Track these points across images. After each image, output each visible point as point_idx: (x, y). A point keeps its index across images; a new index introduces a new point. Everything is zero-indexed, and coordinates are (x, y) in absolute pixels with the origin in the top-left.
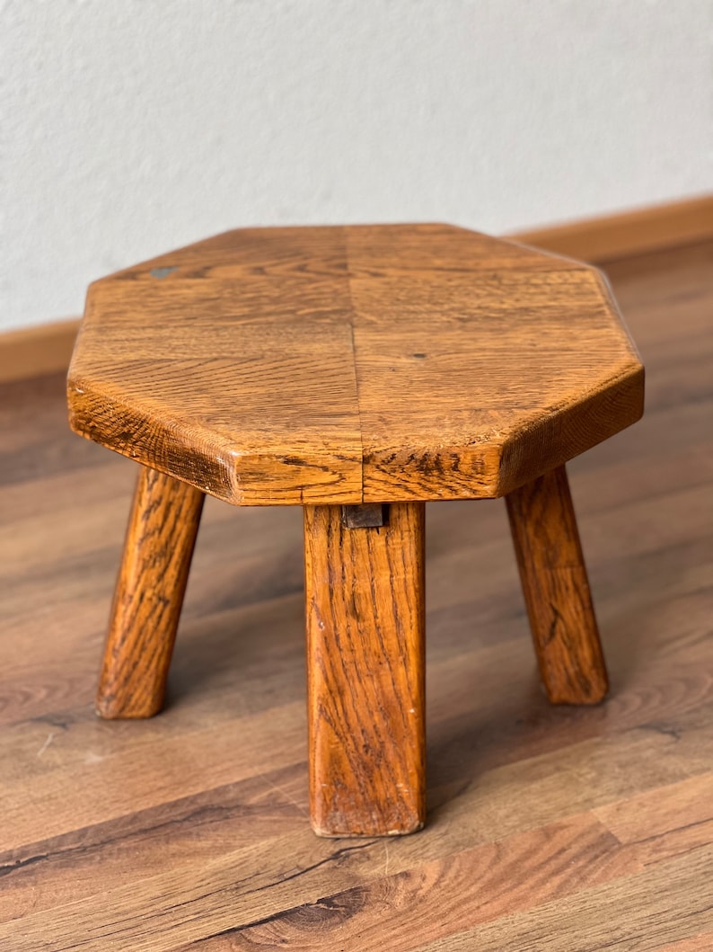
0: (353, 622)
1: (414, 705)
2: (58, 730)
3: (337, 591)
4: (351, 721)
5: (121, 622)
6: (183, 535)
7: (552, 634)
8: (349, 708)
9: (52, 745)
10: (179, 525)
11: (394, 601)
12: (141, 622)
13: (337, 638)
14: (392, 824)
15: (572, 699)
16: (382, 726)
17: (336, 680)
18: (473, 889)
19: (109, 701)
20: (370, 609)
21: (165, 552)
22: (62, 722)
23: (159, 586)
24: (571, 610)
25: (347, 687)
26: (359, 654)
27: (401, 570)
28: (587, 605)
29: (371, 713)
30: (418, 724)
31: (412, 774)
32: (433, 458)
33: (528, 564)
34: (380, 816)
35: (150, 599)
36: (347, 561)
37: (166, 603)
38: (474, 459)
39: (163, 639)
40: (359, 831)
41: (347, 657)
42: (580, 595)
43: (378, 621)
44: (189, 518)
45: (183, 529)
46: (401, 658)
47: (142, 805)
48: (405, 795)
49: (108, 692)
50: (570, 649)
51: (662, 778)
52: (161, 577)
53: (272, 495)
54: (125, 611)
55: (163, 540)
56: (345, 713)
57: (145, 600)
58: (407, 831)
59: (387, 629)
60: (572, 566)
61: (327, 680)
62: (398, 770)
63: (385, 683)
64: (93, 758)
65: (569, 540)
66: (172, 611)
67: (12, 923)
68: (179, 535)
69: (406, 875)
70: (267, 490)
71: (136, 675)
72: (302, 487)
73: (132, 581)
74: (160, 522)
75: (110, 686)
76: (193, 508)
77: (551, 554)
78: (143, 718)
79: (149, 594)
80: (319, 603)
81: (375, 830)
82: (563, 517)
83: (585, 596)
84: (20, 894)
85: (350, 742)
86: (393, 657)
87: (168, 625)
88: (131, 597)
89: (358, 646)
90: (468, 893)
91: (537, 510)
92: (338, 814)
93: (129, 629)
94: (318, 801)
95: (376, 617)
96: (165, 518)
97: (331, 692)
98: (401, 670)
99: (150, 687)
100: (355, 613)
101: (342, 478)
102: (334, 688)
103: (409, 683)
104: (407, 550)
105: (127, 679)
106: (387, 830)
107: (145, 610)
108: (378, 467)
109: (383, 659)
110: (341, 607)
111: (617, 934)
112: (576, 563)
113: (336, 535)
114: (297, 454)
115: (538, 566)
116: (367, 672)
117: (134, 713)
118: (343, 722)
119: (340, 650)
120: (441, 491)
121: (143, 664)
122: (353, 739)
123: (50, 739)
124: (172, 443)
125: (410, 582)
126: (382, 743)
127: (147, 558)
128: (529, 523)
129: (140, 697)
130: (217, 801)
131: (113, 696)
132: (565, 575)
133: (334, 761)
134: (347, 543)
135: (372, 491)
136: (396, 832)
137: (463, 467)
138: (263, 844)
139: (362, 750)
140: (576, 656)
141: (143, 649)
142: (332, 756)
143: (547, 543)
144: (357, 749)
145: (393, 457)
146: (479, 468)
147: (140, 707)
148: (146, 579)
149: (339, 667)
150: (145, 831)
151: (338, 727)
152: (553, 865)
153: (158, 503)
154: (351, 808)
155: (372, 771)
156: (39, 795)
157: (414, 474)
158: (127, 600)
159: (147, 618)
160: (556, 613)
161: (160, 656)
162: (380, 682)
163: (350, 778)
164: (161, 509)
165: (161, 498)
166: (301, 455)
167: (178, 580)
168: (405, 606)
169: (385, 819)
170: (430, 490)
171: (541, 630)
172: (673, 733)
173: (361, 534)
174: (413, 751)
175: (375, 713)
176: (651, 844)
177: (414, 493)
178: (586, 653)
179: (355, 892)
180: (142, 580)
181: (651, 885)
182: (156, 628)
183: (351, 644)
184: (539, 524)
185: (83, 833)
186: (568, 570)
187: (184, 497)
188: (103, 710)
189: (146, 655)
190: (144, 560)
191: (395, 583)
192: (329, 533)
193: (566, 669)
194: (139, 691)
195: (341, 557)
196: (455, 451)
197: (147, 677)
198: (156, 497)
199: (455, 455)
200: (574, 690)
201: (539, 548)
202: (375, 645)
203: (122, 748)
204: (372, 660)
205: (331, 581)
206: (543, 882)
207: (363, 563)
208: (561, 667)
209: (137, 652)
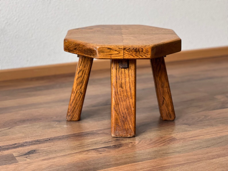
0: (121, 89)
1: (134, 108)
2: (58, 122)
3: (118, 82)
4: (120, 111)
5: (72, 98)
6: (86, 78)
7: (163, 103)
8: (120, 108)
9: (57, 124)
10: (85, 76)
11: (130, 85)
12: (76, 98)
13: (118, 92)
14: (128, 134)
15: (167, 119)
16: (127, 112)
17: (117, 102)
18: (146, 145)
19: (69, 116)
20: (125, 86)
21: (82, 82)
22: (59, 121)
23: (80, 90)
24: (167, 98)
25: (119, 103)
26: (122, 96)
27: (131, 78)
28: (170, 97)
29: (124, 109)
30: (134, 112)
31: (133, 123)
32: (138, 49)
33: (158, 87)
34: (126, 132)
35: (79, 93)
36: (120, 75)
37: (82, 94)
38: (146, 49)
39: (81, 102)
40: (121, 135)
41: (120, 97)
42: (169, 94)
43: (126, 89)
44: (87, 74)
45: (86, 77)
46: (131, 97)
47: (76, 133)
48: (131, 128)
49: (69, 114)
50: (167, 107)
51: (186, 131)
52: (81, 88)
53: (105, 56)
54: (73, 95)
55: (82, 79)
56: (119, 109)
57: (77, 93)
58: (132, 136)
59: (128, 91)
60: (167, 88)
61: (115, 101)
62: (130, 122)
63: (127, 103)
64: (65, 126)
65: (166, 81)
66: (83, 95)
67: (48, 147)
68: (85, 78)
69: (131, 143)
70: (104, 55)
71: (75, 110)
72: (111, 55)
73: (75, 88)
74: (81, 75)
75: (69, 113)
76: (88, 72)
77: (163, 85)
78: (76, 121)
79: (78, 92)
80: (114, 84)
81: (125, 135)
82: (165, 76)
83: (170, 95)
84: (50, 143)
85: (120, 115)
86: (129, 97)
87: (82, 99)
88: (75, 92)
89: (122, 95)
90: (144, 145)
91: (160, 74)
92: (117, 131)
93: (74, 100)
94: (113, 129)
95: (126, 88)
96: (82, 74)
97: (116, 104)
98: (131, 100)
99: (78, 114)
100: (121, 87)
101: (119, 53)
102: (117, 103)
103: (132, 103)
104: (132, 73)
105: (73, 111)
106: (127, 136)
107: (77, 95)
108: (127, 51)
109: (127, 97)
110: (118, 85)
111: (176, 151)
112: (168, 87)
113: (118, 70)
114: (110, 47)
115: (160, 87)
116: (124, 100)
117: (74, 119)
118: (118, 111)
119: (118, 95)
120: (139, 56)
121: (76, 108)
122: (121, 115)
123: (56, 123)
124: (85, 48)
125: (133, 80)
126: (127, 116)
127: (78, 83)
128: (158, 77)
129: (75, 116)
130: (91, 132)
131: (70, 115)
132: (166, 89)
133: (116, 120)
134: (120, 72)
135: (125, 56)
136: (129, 136)
137: (144, 51)
138: (101, 138)
139: (122, 117)
140: (168, 109)
141: (77, 104)
142: (116, 118)
143: (162, 82)
144: (121, 117)
145: (130, 48)
146: (147, 51)
147: (76, 118)
148: (78, 88)
149: (118, 99)
150: (76, 136)
151: (117, 112)
152: (163, 142)
153: (81, 70)
154: (120, 130)
155: (124, 122)
156: (54, 131)
157: (134, 52)
158: (74, 93)
159: (78, 97)
160: (164, 98)
161: (80, 106)
162: (126, 102)
163: (120, 124)
164: (81, 72)
165: (82, 69)
166: (111, 47)
167: (84, 88)
168: (132, 86)
169: (127, 133)
170: (137, 56)
171: (160, 102)
172: (189, 125)
173: (123, 70)
174: (133, 118)
175: (125, 109)
176: (183, 139)
177: (134, 57)
178: (170, 108)
179: (120, 145)
180: (77, 88)
181: (183, 145)
182: (79, 99)
183: (121, 94)
184: (160, 78)
185: (63, 136)
186: (166, 88)
187: (86, 69)
188: (68, 119)
189: (77, 106)
190: (78, 84)
191: (130, 81)
192: (116, 69)
193: (166, 112)
194: (76, 114)
195: (119, 74)
196: (142, 48)
197: (77, 111)
198: (80, 69)
199: (142, 49)
200: (168, 117)
201: (160, 83)
202: (125, 94)
203: (71, 125)
204: (125, 97)
205: (117, 80)
206: (160, 144)
207: (123, 76)
208: (165, 111)
209: (75, 105)
